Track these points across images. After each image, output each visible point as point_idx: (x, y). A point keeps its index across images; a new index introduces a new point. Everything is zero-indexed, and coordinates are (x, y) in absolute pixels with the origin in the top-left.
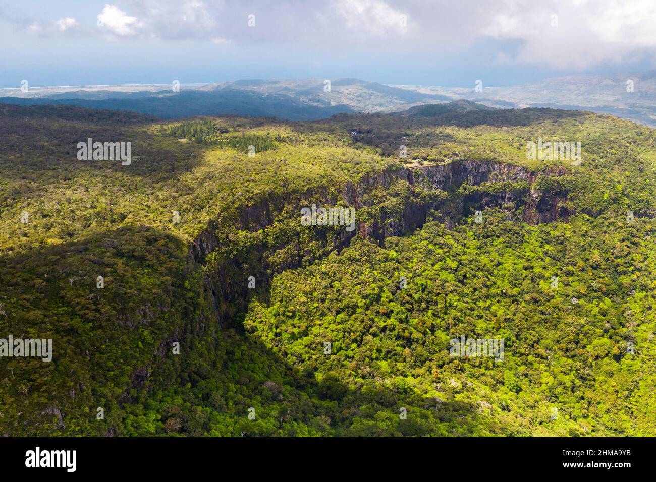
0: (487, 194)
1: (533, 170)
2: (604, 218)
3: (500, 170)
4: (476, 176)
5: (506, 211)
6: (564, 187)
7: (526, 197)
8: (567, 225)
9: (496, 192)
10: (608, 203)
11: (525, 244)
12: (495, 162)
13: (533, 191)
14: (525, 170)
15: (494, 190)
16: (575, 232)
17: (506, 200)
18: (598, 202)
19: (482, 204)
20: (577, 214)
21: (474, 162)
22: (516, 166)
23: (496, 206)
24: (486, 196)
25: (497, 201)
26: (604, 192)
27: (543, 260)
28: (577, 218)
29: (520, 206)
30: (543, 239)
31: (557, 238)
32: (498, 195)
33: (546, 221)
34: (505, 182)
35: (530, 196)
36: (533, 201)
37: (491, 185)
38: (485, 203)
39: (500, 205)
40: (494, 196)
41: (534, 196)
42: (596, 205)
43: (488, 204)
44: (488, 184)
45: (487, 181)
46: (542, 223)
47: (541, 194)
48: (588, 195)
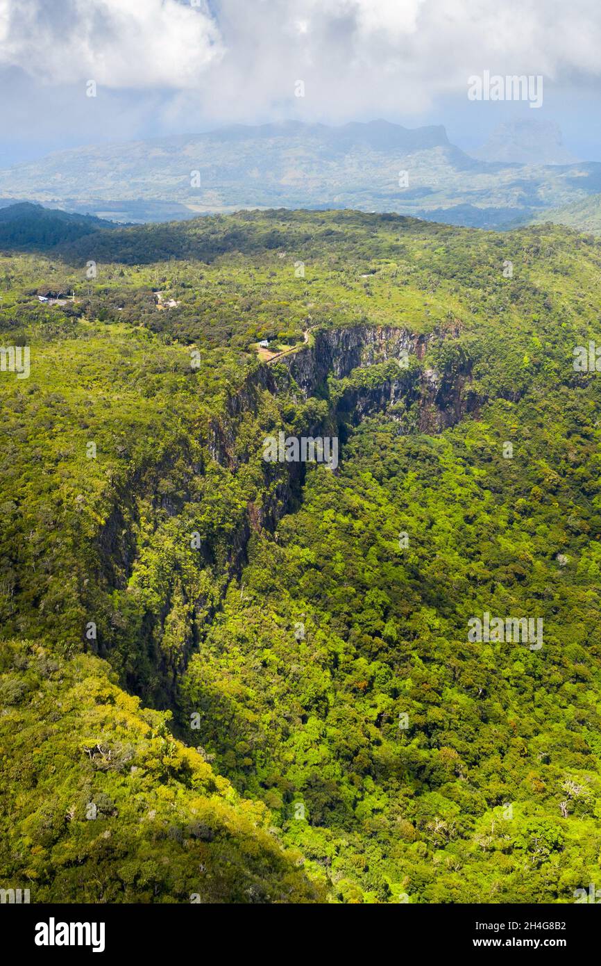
0: (363, 390)
1: (422, 331)
2: (531, 400)
3: (375, 340)
4: (344, 358)
5: (394, 417)
6: (468, 355)
7: (417, 385)
8: (480, 424)
9: (378, 384)
10: (532, 374)
11: (445, 475)
12: (368, 326)
13: (429, 372)
14: (408, 333)
15: (374, 381)
16: (498, 434)
17: (392, 396)
18: (517, 374)
19: (357, 412)
20: (490, 401)
21: (340, 331)
22: (396, 329)
23: (377, 411)
24: (361, 396)
25: (378, 400)
26: (520, 355)
27: (481, 498)
28: (492, 408)
29: (412, 403)
30: (463, 458)
31: (480, 452)
32: (380, 390)
33: (451, 423)
34: (386, 362)
35: (423, 382)
36: (431, 390)
37: (366, 373)
38: (361, 409)
39: (384, 407)
40: (374, 392)
41: (432, 380)
42: (515, 380)
43: (365, 411)
44: (361, 370)
45: (358, 364)
46: (447, 427)
47: (442, 376)
48: (499, 365)
